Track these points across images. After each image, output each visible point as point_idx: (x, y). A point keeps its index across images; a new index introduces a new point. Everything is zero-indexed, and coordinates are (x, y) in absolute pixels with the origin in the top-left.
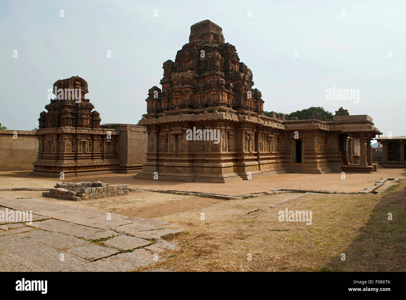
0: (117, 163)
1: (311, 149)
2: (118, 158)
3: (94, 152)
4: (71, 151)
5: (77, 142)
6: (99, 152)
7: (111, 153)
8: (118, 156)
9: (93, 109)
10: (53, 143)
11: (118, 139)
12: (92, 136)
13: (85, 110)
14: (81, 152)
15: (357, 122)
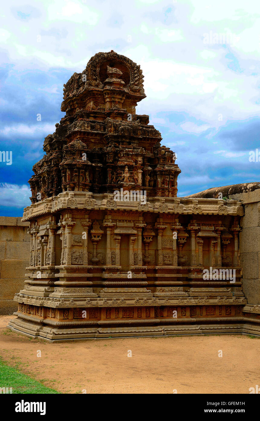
2: (240, 286)
4: (86, 261)
5: (104, 236)
8: (239, 279)
13: (129, 143)
14: (117, 266)
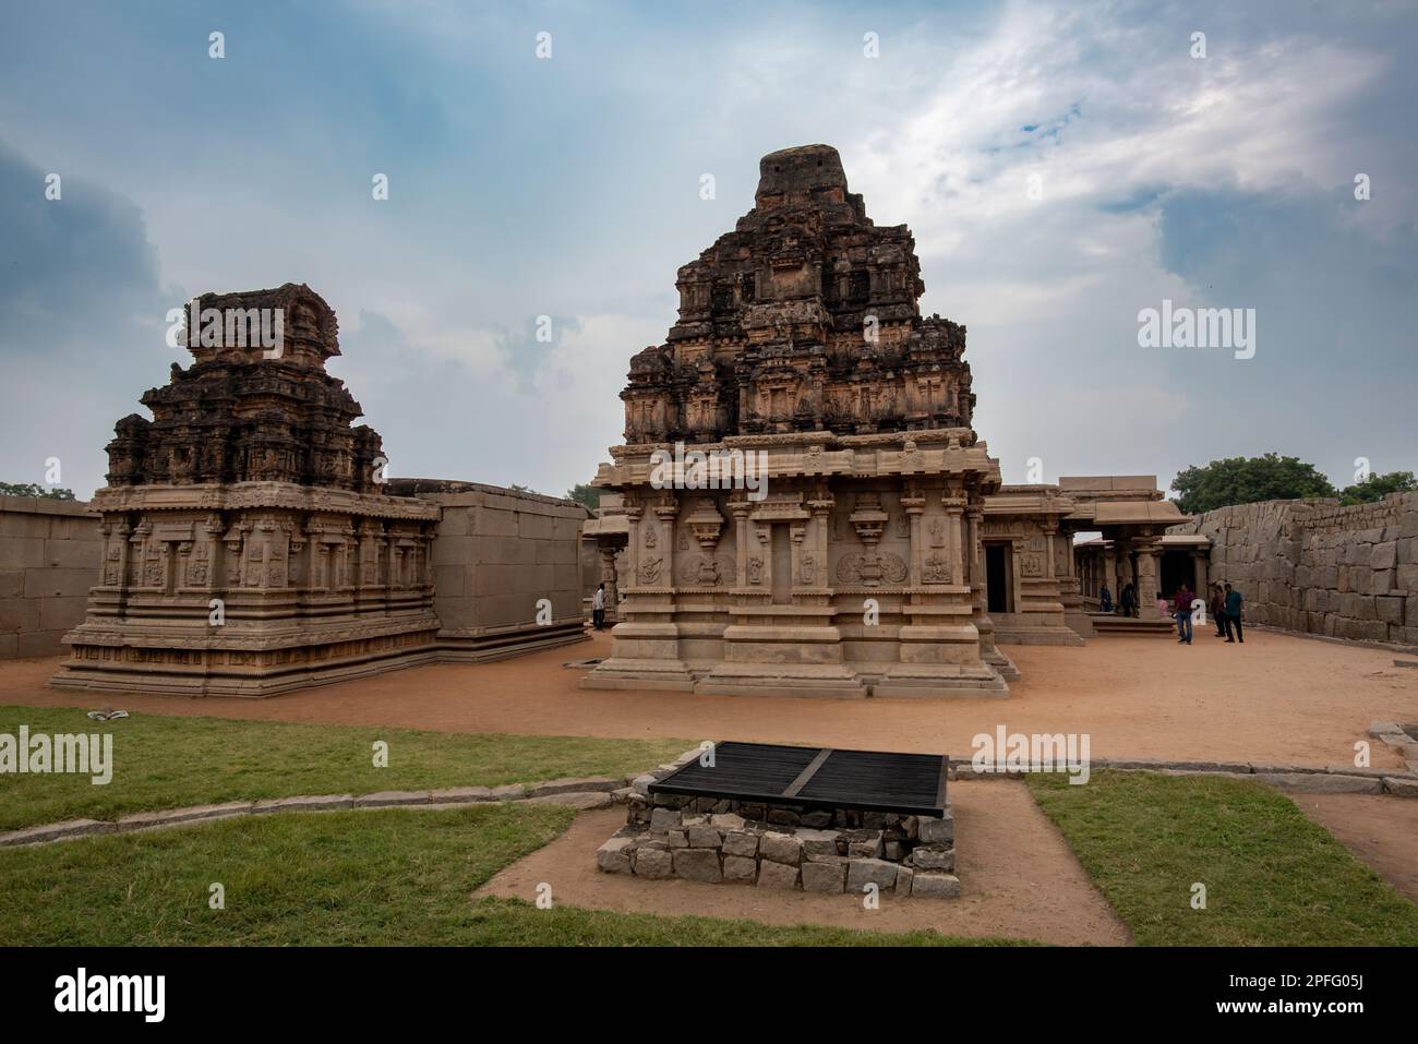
0: (429, 625)
1: (1039, 570)
2: (431, 606)
3: (362, 587)
4: (285, 581)
5: (306, 546)
6: (376, 586)
7: (411, 590)
8: (430, 597)
9: (357, 418)
10: (195, 550)
11: (432, 536)
12: (358, 520)
14: (322, 588)
15: (1129, 496)
